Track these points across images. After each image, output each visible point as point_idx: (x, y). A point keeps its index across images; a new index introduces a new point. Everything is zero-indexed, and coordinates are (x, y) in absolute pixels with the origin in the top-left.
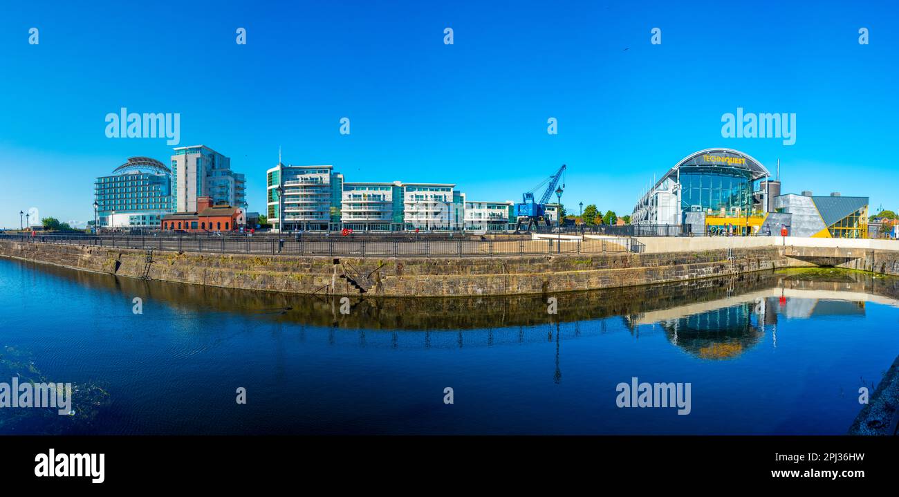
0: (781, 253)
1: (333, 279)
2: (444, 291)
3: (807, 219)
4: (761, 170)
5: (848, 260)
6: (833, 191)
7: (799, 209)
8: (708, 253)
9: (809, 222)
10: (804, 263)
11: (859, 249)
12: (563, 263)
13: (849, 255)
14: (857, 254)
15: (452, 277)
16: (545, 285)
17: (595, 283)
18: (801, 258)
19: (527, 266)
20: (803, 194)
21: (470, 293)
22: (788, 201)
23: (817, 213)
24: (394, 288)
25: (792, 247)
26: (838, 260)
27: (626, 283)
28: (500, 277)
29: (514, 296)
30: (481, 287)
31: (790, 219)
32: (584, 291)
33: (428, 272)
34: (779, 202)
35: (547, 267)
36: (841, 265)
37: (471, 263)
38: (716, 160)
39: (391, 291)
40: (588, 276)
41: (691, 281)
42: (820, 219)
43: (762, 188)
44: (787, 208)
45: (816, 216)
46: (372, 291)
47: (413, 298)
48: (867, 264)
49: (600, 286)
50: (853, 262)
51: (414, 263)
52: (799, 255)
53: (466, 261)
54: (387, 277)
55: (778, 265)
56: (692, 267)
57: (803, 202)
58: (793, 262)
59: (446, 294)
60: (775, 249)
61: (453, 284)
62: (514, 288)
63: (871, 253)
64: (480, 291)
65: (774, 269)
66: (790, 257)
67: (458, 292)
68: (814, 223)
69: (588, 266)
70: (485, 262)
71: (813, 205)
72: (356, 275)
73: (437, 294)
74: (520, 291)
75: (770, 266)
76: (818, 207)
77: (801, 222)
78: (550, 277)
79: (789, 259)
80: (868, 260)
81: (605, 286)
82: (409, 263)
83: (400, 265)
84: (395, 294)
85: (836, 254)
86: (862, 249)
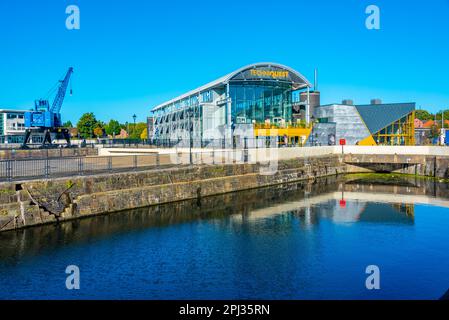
0: (341, 160)
1: (22, 208)
2: (131, 204)
3: (351, 127)
4: (302, 82)
5: (406, 165)
6: (373, 98)
7: (342, 119)
8: (292, 161)
9: (353, 130)
10: (362, 169)
11: (419, 156)
12: (207, 171)
13: (408, 161)
14: (417, 160)
15: (135, 189)
16: (199, 191)
17: (228, 188)
18: (359, 165)
19: (184, 176)
20: (344, 103)
21: (151, 203)
22: (332, 111)
23: (361, 121)
24: (88, 208)
25: (352, 155)
26: (394, 166)
27: (247, 186)
28: (168, 187)
29: (180, 201)
30: (158, 196)
31: (334, 128)
32: (222, 194)
33: (113, 188)
34: (320, 112)
35: (196, 176)
36: (399, 171)
37: (146, 176)
38: (261, 74)
39: (86, 211)
40: (224, 181)
41: (284, 184)
42: (364, 127)
43: (303, 98)
44: (331, 118)
45: (360, 124)
46: (67, 214)
47: (107, 214)
48: (428, 169)
49: (231, 190)
50: (413, 168)
51: (102, 179)
52: (358, 161)
53: (143, 174)
54: (80, 197)
55: (339, 171)
56: (284, 173)
57: (347, 111)
58: (351, 169)
59: (132, 206)
60: (336, 157)
61: (138, 196)
62: (180, 195)
63: (433, 159)
64: (157, 200)
65: (337, 175)
66: (350, 164)
67: (141, 203)
68: (358, 131)
69: (221, 174)
70: (156, 174)
71: (357, 114)
72: (44, 200)
73: (125, 207)
74: (184, 197)
75: (334, 172)
76: (362, 115)
77: (345, 131)
78: (200, 184)
79: (349, 166)
80: (428, 166)
81: (234, 189)
82: (97, 181)
83: (88, 183)
84: (90, 213)
85: (396, 160)
86: (422, 155)
